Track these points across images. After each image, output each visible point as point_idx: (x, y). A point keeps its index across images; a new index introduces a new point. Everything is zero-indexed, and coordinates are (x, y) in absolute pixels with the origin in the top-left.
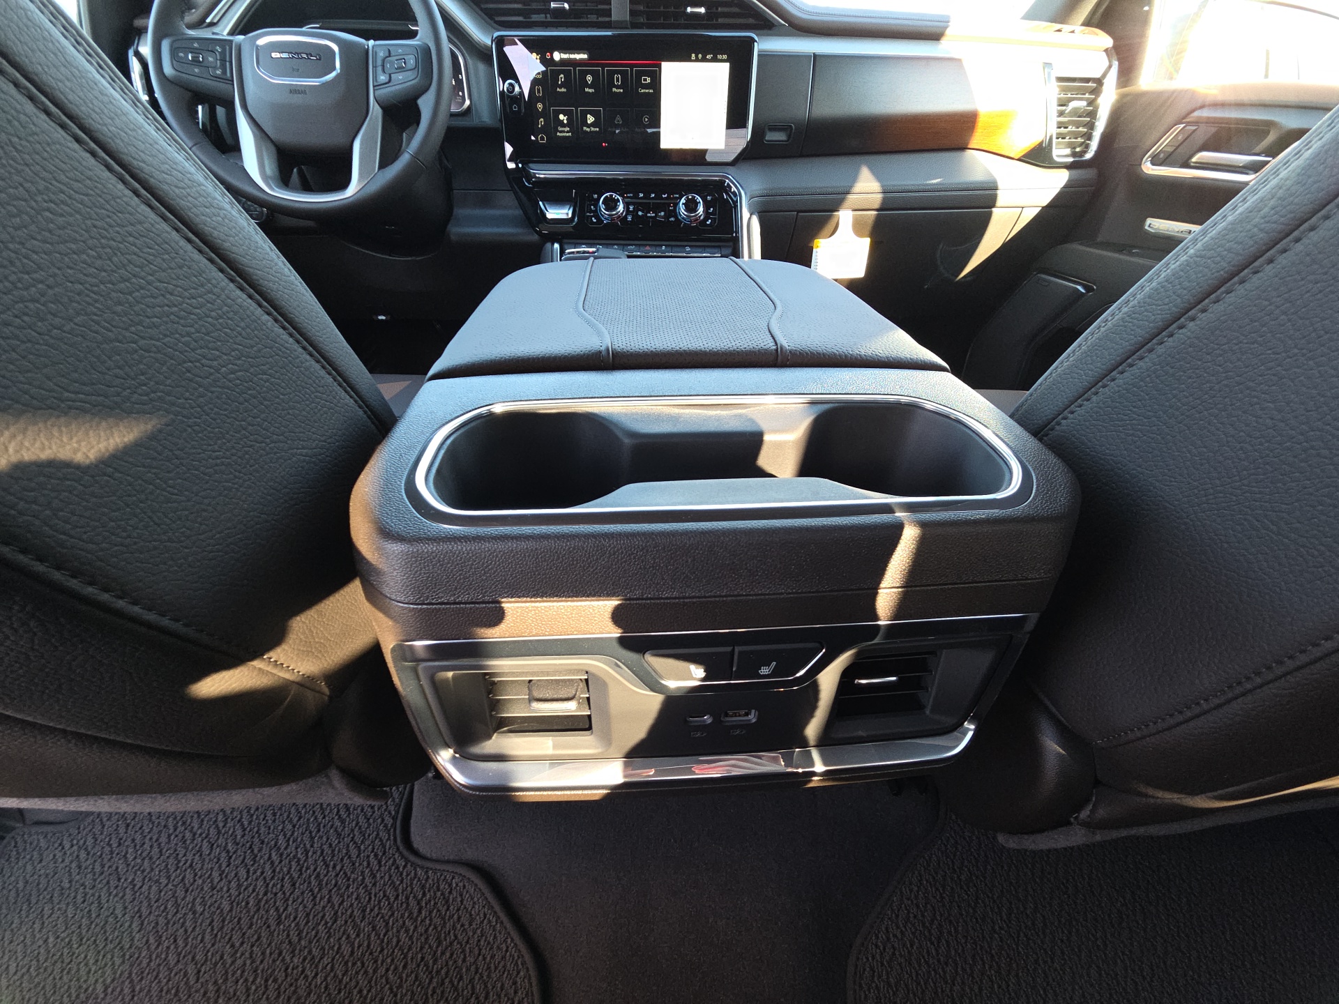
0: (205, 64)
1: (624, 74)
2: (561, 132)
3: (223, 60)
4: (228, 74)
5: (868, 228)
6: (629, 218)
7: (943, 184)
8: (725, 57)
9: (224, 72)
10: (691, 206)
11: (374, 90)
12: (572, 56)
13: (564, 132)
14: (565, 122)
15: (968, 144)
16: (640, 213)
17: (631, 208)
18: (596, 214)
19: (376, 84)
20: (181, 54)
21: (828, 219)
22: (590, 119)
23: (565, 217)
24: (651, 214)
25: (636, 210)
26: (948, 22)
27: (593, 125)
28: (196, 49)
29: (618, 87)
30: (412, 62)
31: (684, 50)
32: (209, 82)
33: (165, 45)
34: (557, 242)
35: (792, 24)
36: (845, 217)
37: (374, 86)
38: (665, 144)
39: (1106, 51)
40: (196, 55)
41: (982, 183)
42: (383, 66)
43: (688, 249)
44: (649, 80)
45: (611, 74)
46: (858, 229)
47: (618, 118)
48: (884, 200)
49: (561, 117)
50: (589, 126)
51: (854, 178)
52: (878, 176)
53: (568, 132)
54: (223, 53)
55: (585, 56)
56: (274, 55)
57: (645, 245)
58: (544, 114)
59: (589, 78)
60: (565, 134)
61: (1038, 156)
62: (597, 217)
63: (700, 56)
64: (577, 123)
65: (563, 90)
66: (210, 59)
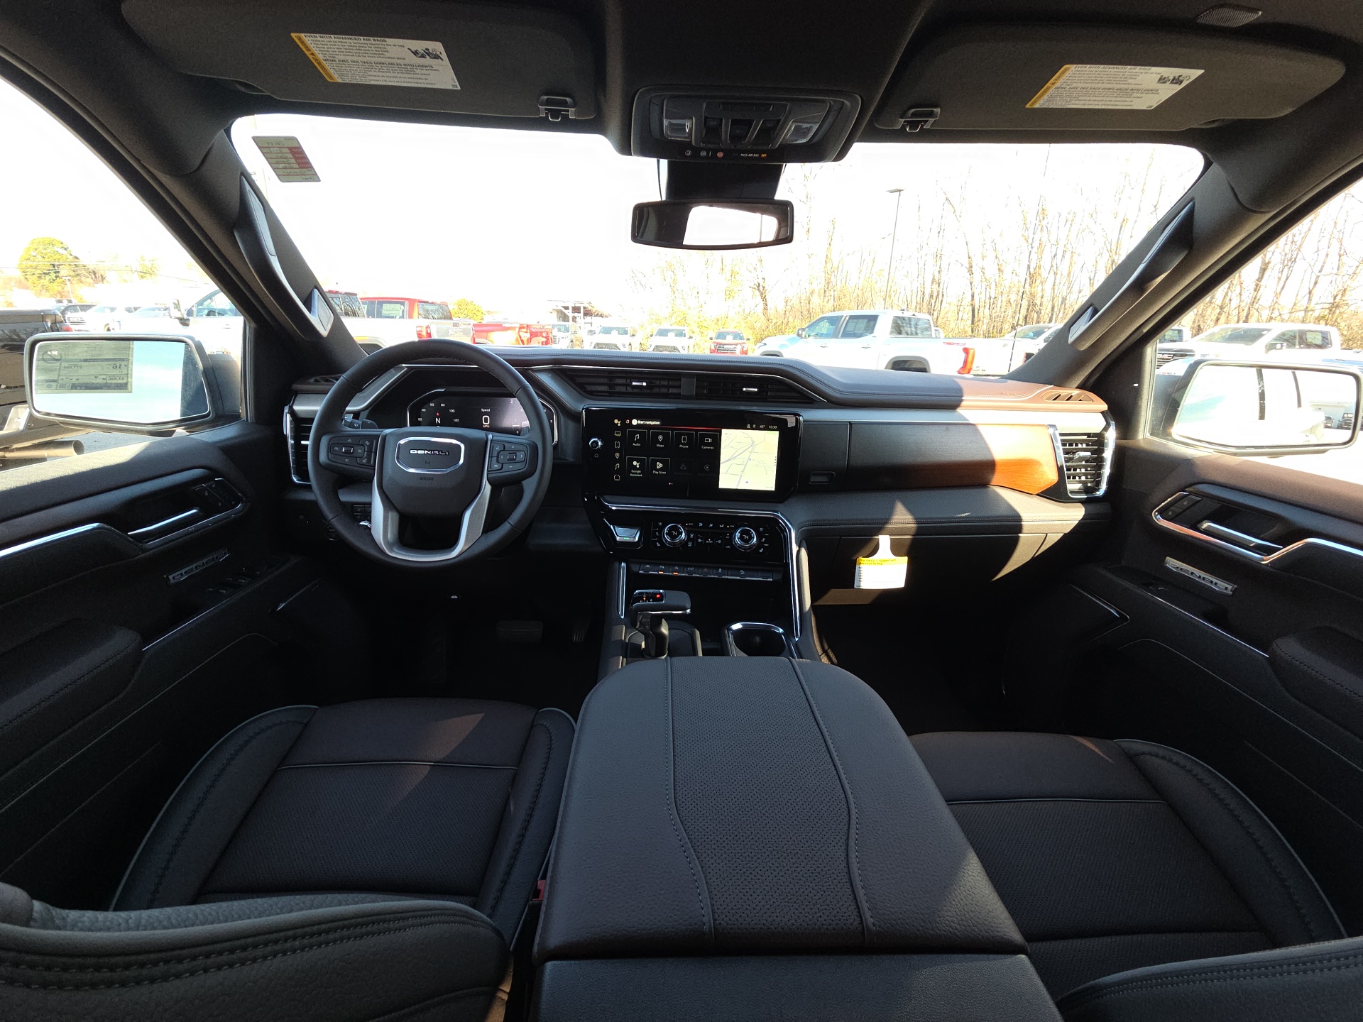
0: (355, 455)
1: (690, 436)
2: (633, 473)
3: (370, 452)
4: (372, 462)
5: (905, 549)
6: (690, 545)
7: (971, 517)
8: (775, 427)
9: (369, 461)
10: (746, 536)
11: (488, 474)
12: (648, 423)
13: (636, 473)
14: (638, 466)
15: (990, 482)
16: (700, 540)
17: (692, 536)
18: (660, 539)
19: (489, 469)
20: (336, 448)
21: (867, 542)
22: (659, 465)
23: (631, 540)
24: (710, 541)
25: (696, 538)
26: (962, 397)
27: (661, 469)
28: (350, 444)
29: (684, 444)
30: (521, 456)
31: (741, 421)
32: (355, 468)
33: (324, 441)
34: (624, 562)
35: (829, 401)
36: (884, 541)
37: (488, 471)
38: (724, 484)
39: (1103, 413)
40: (349, 449)
41: (1006, 516)
42: (498, 457)
43: (742, 572)
44: (710, 440)
45: (679, 436)
46: (896, 549)
47: (683, 465)
48: (918, 528)
49: (635, 463)
50: (658, 470)
51: (891, 511)
52: (910, 510)
53: (639, 474)
54: (370, 447)
55: (658, 423)
56: (411, 452)
57: (703, 567)
58: (621, 460)
59: (660, 438)
60: (637, 475)
61: (1056, 493)
62: (661, 542)
63: (754, 426)
64: (647, 468)
65: (638, 445)
66: (359, 451)
